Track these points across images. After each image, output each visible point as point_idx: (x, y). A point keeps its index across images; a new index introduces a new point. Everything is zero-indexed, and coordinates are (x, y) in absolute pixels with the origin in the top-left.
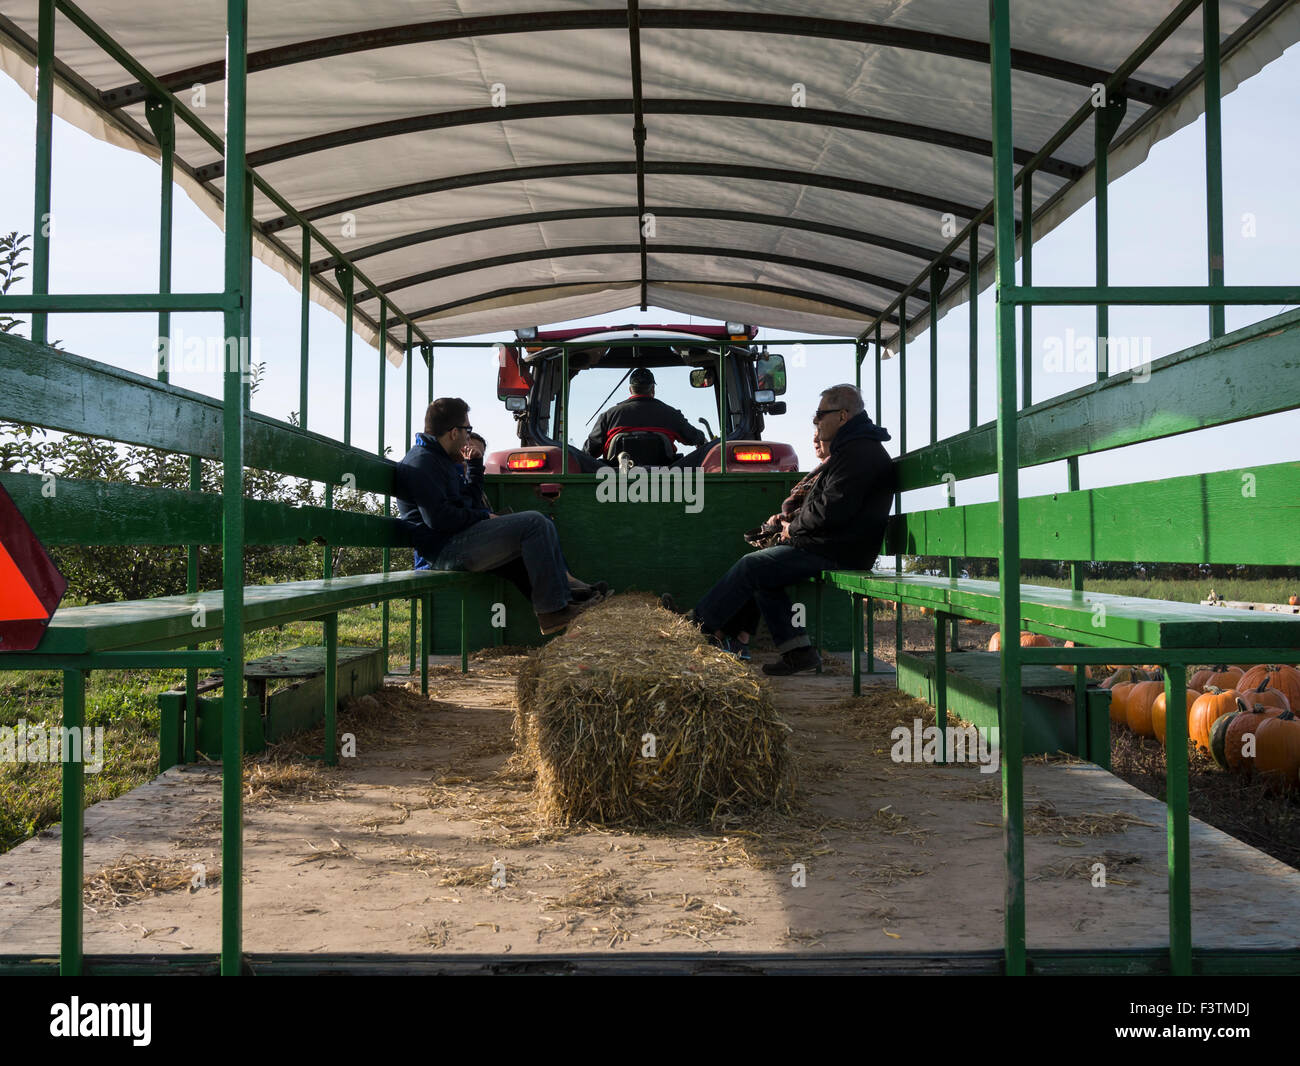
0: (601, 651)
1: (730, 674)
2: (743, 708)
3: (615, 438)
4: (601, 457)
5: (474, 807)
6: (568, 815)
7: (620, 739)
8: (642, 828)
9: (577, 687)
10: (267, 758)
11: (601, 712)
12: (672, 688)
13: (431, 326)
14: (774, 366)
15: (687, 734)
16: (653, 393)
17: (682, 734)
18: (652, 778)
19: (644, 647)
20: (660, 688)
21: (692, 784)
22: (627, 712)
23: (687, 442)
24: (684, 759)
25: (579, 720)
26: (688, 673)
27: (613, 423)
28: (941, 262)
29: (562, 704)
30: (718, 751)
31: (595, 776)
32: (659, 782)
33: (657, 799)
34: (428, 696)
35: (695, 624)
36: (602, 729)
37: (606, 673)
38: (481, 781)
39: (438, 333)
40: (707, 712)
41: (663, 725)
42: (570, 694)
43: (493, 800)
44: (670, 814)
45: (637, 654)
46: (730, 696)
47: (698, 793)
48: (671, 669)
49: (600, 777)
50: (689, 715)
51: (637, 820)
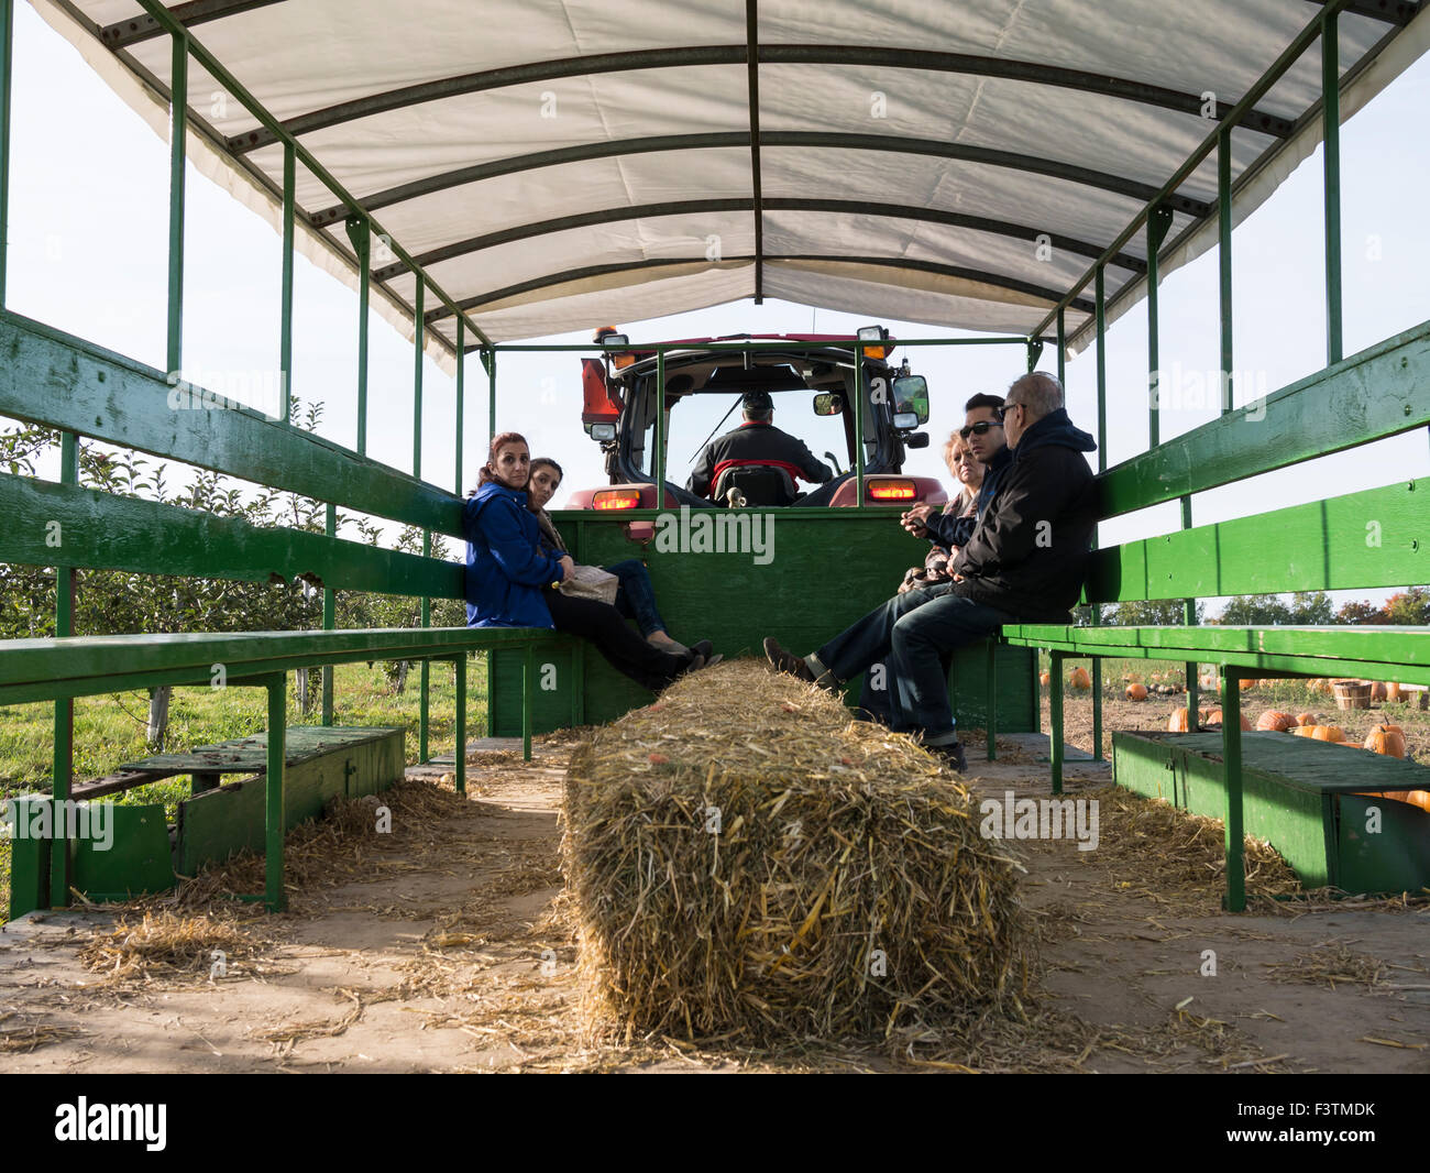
0: (690, 731)
1: (912, 769)
2: (940, 831)
3: (724, 473)
4: (708, 497)
5: (477, 997)
6: (630, 1025)
7: (721, 891)
8: (762, 1052)
9: (645, 795)
10: (175, 900)
11: (686, 840)
12: (812, 796)
13: (488, 321)
14: (913, 393)
15: (841, 879)
16: (771, 419)
17: (832, 879)
18: (780, 959)
19: (762, 724)
20: (792, 797)
21: (850, 970)
22: (733, 840)
23: (811, 479)
24: (837, 924)
25: (646, 855)
26: (840, 769)
27: (722, 455)
28: (1162, 204)
29: (617, 826)
30: (897, 912)
31: (676, 956)
32: (792, 965)
33: (786, 995)
34: (465, 795)
35: (834, 693)
36: (689, 871)
37: (696, 769)
38: (500, 941)
39: (500, 332)
40: (876, 839)
41: (799, 862)
42: (631, 808)
43: (513, 982)
44: (811, 1024)
45: (750, 736)
46: (916, 809)
47: (862, 986)
48: (810, 762)
49: (685, 957)
50: (843, 846)
51: (752, 1036)
